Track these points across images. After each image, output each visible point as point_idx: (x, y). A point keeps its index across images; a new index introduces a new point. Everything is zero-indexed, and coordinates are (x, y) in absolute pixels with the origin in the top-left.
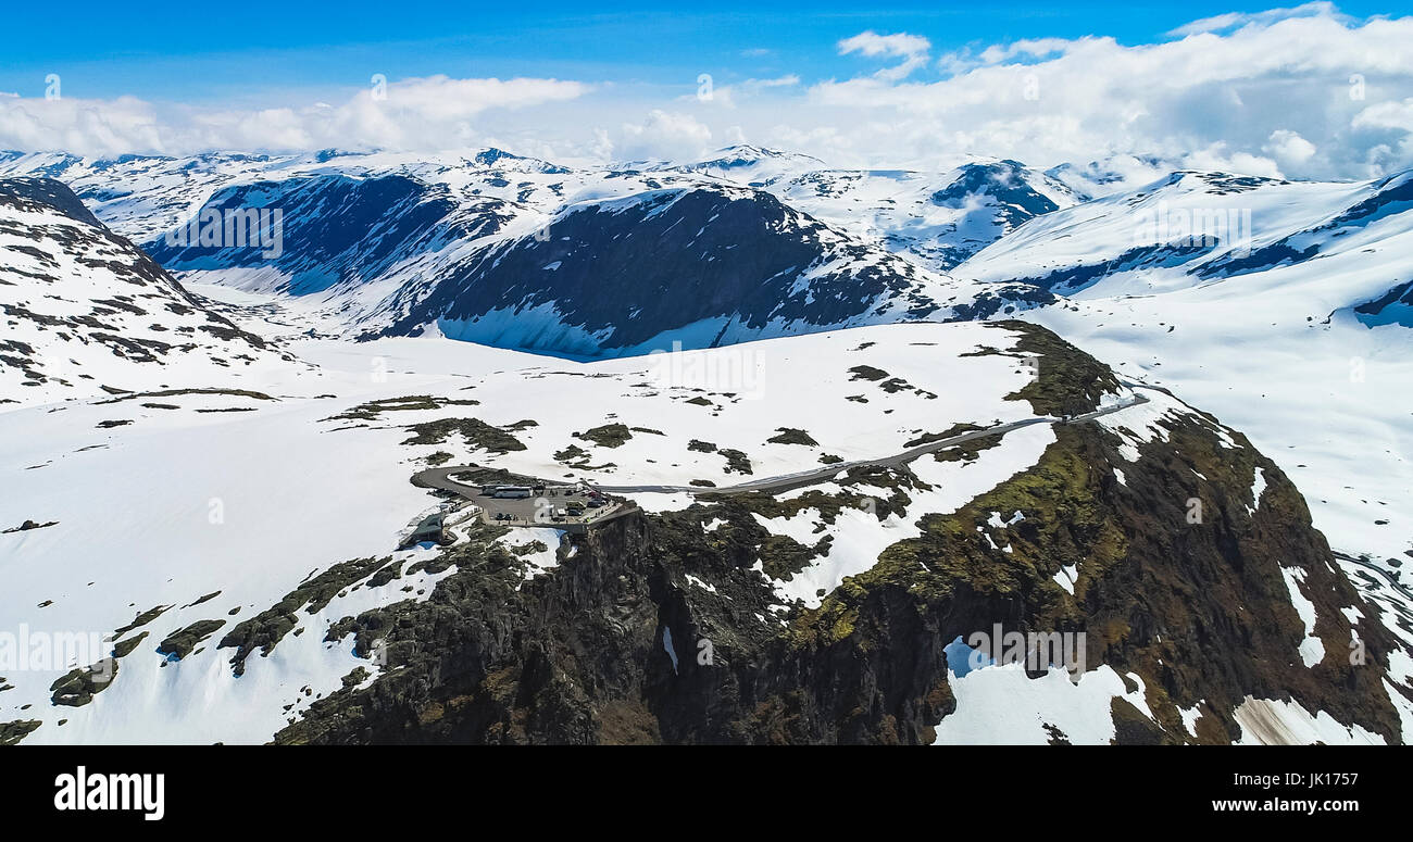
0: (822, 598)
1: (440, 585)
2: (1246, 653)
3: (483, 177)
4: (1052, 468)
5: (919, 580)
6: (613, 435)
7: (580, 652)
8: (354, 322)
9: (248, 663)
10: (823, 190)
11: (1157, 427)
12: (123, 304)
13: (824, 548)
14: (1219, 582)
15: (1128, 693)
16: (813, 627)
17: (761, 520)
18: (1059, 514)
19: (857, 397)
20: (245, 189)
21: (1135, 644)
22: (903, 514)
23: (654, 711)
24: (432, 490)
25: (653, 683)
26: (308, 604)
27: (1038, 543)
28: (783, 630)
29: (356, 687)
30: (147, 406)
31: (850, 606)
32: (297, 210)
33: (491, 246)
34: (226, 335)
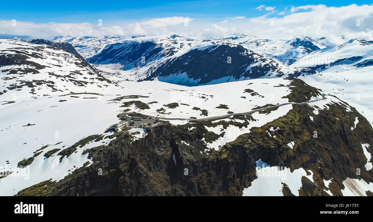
0: (220, 148)
1: (111, 142)
2: (348, 166)
3: (171, 42)
4: (289, 116)
5: (247, 144)
6: (173, 106)
7: (148, 159)
8: (137, 77)
9: (63, 159)
10: (258, 44)
11: (326, 106)
12: (77, 72)
13: (222, 135)
14: (340, 147)
15: (307, 175)
16: (216, 155)
17: (206, 127)
18: (290, 128)
19: (243, 97)
20: (113, 45)
21: (312, 163)
22: (246, 127)
23: (168, 175)
24: (120, 118)
25: (169, 168)
26: (80, 145)
27: (283, 135)
28: (207, 156)
29: (86, 166)
30: (71, 97)
31: (227, 150)
32: (126, 50)
33: (171, 58)
34: (102, 80)
